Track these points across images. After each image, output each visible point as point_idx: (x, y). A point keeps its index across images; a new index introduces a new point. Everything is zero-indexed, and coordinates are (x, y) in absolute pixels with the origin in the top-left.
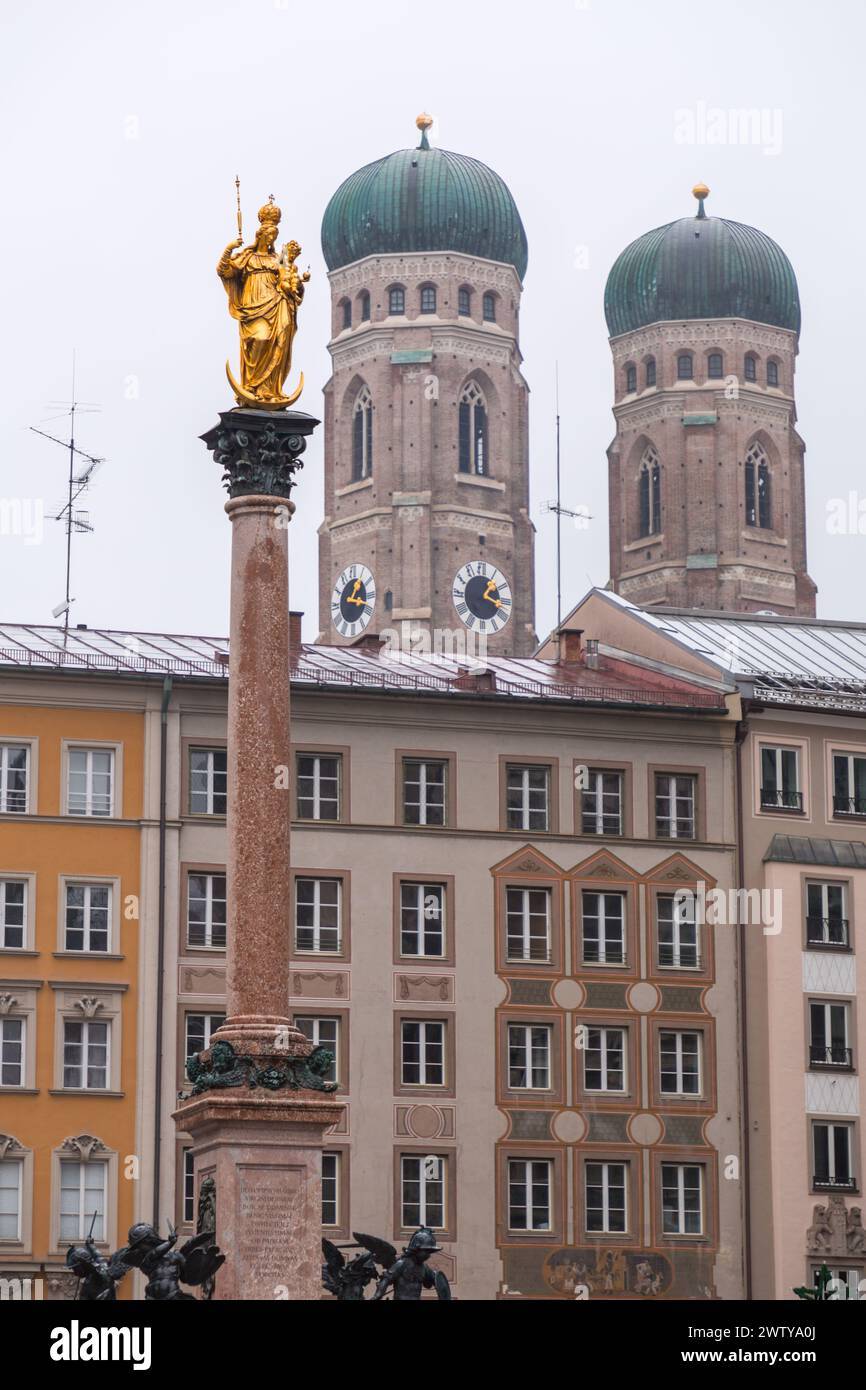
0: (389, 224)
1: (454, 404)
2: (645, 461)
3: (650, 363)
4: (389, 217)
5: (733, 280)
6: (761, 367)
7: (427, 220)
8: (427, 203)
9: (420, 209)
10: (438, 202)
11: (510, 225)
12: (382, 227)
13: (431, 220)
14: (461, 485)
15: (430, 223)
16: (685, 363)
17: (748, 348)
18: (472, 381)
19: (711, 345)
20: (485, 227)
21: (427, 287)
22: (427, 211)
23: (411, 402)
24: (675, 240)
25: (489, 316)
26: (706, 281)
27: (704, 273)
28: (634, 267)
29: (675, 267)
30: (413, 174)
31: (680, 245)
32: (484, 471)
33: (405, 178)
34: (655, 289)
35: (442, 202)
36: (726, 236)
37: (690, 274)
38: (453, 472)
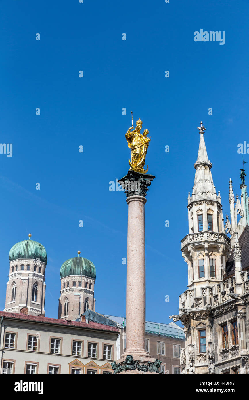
0: (22, 253)
1: (32, 288)
2: (66, 301)
3: (68, 283)
5: (84, 269)
6: (88, 285)
7: (29, 253)
8: (30, 250)
9: (28, 251)
11: (45, 256)
14: (32, 303)
16: (74, 283)
17: (86, 281)
18: (36, 284)
19: (79, 280)
21: (28, 265)
22: (30, 251)
23: (24, 287)
24: (74, 261)
25: (39, 272)
26: (79, 269)
27: (79, 267)
28: (66, 265)
29: (74, 266)
30: (27, 244)
31: (75, 262)
32: (36, 301)
33: (26, 245)
34: (70, 269)
35: (32, 250)
36: (83, 261)
37: (77, 267)
38: (31, 301)
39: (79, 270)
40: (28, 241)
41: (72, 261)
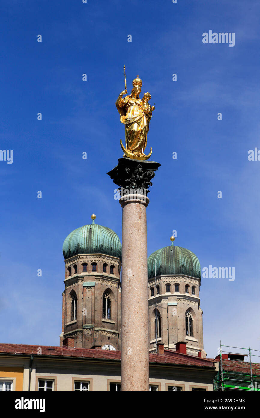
0: (83, 246)
1: (101, 298)
3: (158, 287)
4: (83, 243)
5: (182, 264)
6: (190, 288)
7: (94, 245)
8: (94, 240)
9: (92, 241)
10: (97, 239)
11: (118, 246)
12: (81, 246)
13: (95, 244)
14: (103, 322)
15: (95, 246)
16: (168, 287)
17: (186, 283)
18: (107, 292)
19: (175, 282)
20: (111, 247)
21: (94, 264)
22: (94, 242)
23: (89, 297)
24: (166, 252)
25: (112, 272)
26: (174, 264)
27: (174, 262)
28: (153, 260)
29: (165, 260)
30: (90, 231)
31: (167, 254)
32: (110, 318)
33: (88, 232)
34: (159, 266)
35: (99, 239)
36: (180, 251)
37: (170, 262)
38: (101, 318)
39: (174, 266)
40: (90, 227)
41: (163, 253)
